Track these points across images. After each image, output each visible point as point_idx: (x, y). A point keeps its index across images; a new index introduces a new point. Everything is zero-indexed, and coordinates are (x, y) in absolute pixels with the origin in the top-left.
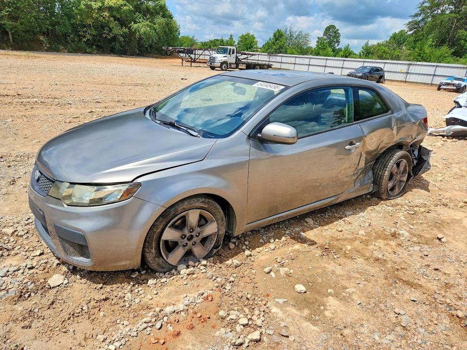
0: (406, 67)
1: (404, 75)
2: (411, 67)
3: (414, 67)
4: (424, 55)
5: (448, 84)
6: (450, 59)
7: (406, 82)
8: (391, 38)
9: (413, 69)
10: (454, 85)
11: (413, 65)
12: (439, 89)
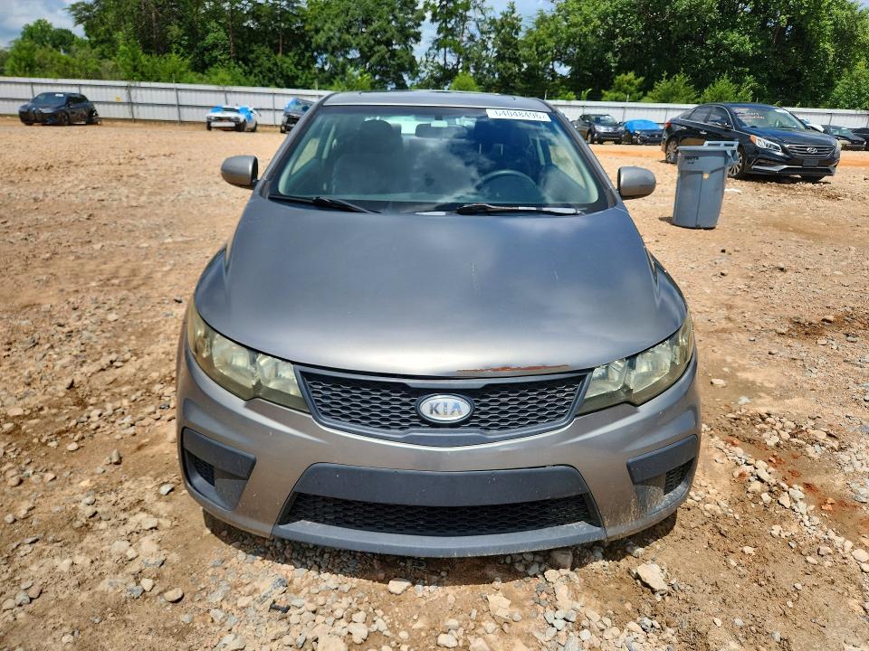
0: (124, 92)
1: (127, 108)
2: (133, 92)
3: (138, 92)
4: (145, 71)
5: (220, 119)
6: (191, 75)
7: (135, 121)
8: (23, 34)
9: (139, 96)
10: (229, 119)
11: (135, 87)
12: (209, 128)
